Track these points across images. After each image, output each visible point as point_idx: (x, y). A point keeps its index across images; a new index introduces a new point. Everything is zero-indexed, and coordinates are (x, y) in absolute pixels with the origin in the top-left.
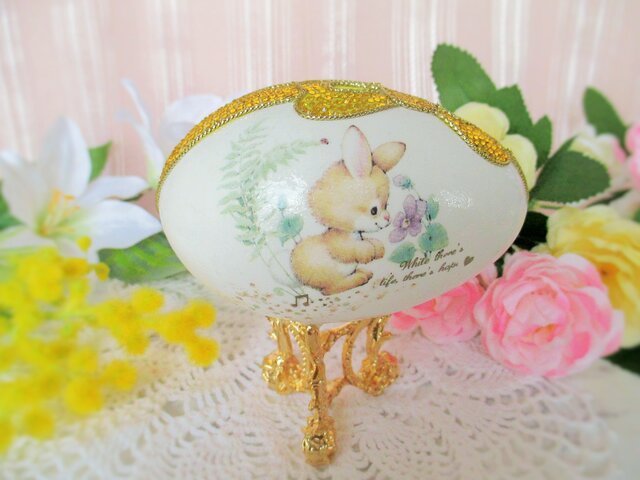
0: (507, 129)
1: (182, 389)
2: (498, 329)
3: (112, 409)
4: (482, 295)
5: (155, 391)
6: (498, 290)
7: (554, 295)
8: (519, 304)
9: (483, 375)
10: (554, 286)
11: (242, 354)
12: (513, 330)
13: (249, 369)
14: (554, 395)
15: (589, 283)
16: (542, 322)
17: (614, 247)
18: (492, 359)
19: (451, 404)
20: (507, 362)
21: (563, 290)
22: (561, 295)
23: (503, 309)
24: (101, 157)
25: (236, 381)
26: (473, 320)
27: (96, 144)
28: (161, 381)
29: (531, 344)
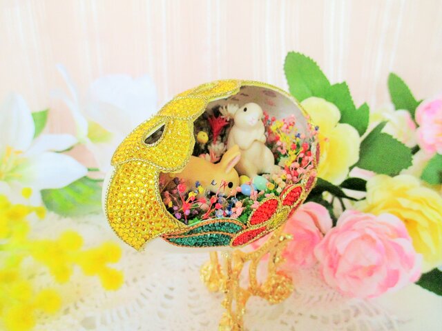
0: (339, 118)
1: (97, 307)
2: (333, 266)
3: (43, 324)
4: (321, 239)
5: (77, 308)
6: (333, 237)
7: (373, 241)
8: (348, 248)
9: (320, 298)
10: (374, 235)
11: (143, 277)
12: (343, 267)
13: (147, 290)
14: (371, 315)
15: (400, 234)
16: (364, 263)
17: (416, 206)
18: (327, 284)
19: (296, 322)
20: (338, 288)
21: (380, 239)
22: (379, 242)
23: (336, 252)
24: (42, 120)
25: (137, 300)
26: (314, 257)
27: (38, 109)
28: (82, 300)
29: (356, 278)
